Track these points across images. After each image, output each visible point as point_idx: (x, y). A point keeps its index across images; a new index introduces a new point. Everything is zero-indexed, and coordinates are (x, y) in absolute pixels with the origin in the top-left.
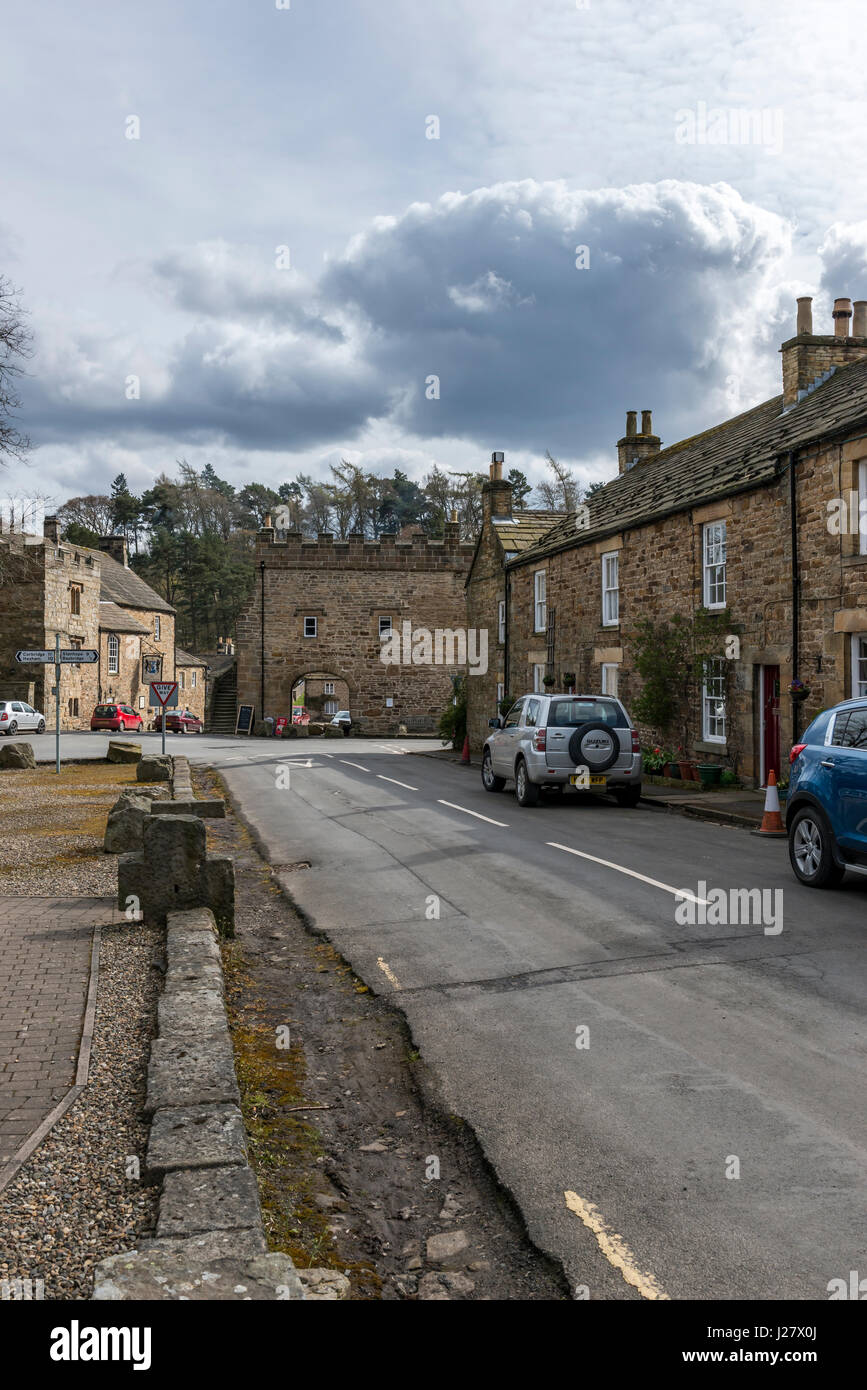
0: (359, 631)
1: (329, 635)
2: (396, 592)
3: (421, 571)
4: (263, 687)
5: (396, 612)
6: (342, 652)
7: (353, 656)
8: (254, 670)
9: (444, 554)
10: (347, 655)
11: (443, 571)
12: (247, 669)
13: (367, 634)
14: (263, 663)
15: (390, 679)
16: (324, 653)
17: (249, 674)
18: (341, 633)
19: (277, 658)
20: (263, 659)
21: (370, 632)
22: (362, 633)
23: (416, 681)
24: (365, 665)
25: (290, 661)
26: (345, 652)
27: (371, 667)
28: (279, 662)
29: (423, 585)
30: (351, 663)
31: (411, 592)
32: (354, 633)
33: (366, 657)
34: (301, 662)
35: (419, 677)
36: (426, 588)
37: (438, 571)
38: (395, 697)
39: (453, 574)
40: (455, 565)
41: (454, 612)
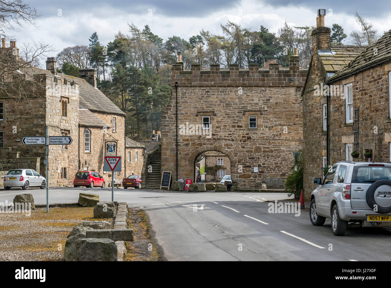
0: (236, 125)
1: (217, 127)
2: (259, 100)
3: (276, 87)
4: (177, 160)
5: (259, 113)
6: (226, 138)
7: (233, 140)
8: (172, 150)
9: (289, 76)
10: (229, 140)
11: (289, 87)
12: (167, 149)
13: (241, 127)
14: (177, 145)
15: (256, 155)
16: (215, 139)
17: (168, 152)
18: (225, 126)
19: (185, 142)
20: (177, 143)
21: (243, 125)
22: (238, 126)
23: (272, 156)
24: (240, 146)
25: (194, 144)
26: (228, 138)
27: (244, 147)
28: (187, 145)
29: (276, 96)
30: (231, 145)
31: (269, 100)
32: (233, 126)
33: (241, 141)
34: (201, 145)
35: (274, 154)
36: (278, 97)
37: (286, 87)
38: (259, 166)
39: (295, 88)
40: (297, 83)
41: (296, 113)
